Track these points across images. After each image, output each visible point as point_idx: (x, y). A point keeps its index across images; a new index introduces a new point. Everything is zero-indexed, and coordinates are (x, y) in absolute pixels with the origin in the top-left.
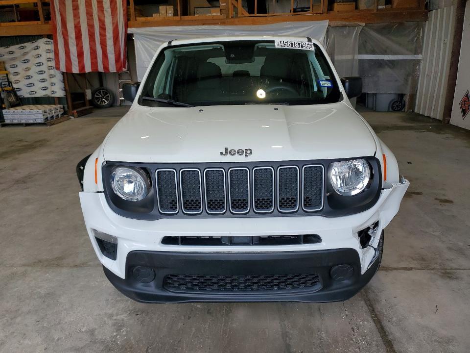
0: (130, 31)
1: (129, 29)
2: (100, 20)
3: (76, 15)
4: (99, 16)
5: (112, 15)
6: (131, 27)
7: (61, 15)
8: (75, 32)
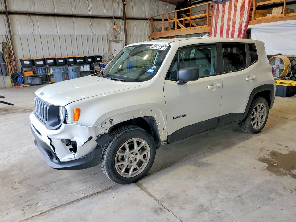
0: (249, 27)
1: (249, 26)
2: (233, 22)
3: (222, 20)
4: (233, 19)
5: (240, 18)
6: (250, 25)
7: (216, 21)
8: (220, 30)
